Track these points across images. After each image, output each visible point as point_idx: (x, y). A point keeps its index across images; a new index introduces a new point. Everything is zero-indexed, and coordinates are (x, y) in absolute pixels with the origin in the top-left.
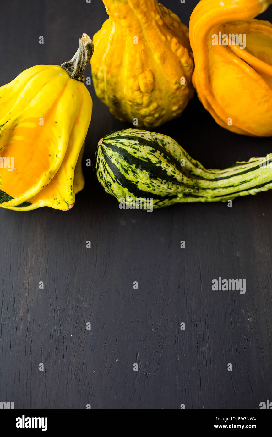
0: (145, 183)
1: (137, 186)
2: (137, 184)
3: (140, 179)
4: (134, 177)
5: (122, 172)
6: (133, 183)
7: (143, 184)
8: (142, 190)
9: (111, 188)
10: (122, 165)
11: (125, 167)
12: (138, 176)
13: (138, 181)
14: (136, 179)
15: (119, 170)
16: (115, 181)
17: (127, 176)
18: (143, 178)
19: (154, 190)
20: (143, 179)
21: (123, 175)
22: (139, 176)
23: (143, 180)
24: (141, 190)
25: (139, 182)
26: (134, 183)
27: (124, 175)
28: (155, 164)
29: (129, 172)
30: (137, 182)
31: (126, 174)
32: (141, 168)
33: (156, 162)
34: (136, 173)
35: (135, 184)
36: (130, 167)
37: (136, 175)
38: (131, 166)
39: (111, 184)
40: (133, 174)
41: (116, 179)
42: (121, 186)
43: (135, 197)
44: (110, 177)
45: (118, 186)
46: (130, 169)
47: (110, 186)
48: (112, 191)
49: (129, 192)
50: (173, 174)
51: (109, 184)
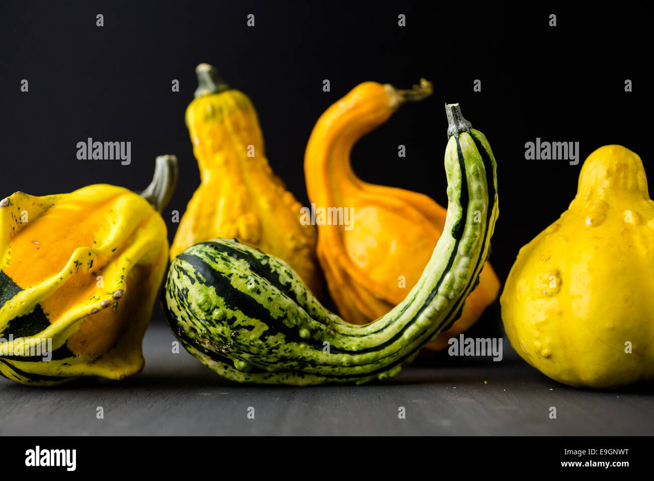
0: (243, 276)
1: (230, 281)
2: (230, 279)
3: (235, 268)
4: (225, 266)
5: (207, 260)
6: (223, 275)
7: (240, 277)
8: (239, 289)
9: (187, 301)
10: (206, 253)
11: (211, 255)
12: (231, 265)
13: (232, 272)
14: (229, 269)
15: (202, 259)
16: (195, 279)
17: (214, 265)
18: (239, 266)
19: (258, 292)
20: (240, 268)
21: (208, 264)
22: (233, 264)
23: (239, 270)
24: (237, 289)
25: (233, 275)
26: (226, 275)
27: (210, 264)
28: (260, 260)
29: (217, 260)
30: (231, 275)
31: (212, 262)
32: (236, 257)
33: (261, 256)
34: (229, 261)
35: (227, 278)
36: (219, 254)
37: (228, 263)
38: (221, 253)
39: (188, 291)
40: (223, 262)
41: (196, 273)
42: (203, 284)
43: (226, 306)
44: (187, 277)
45: (198, 289)
46: (219, 256)
47: (186, 296)
48: (189, 305)
49: (217, 294)
50: (289, 280)
51: (185, 292)
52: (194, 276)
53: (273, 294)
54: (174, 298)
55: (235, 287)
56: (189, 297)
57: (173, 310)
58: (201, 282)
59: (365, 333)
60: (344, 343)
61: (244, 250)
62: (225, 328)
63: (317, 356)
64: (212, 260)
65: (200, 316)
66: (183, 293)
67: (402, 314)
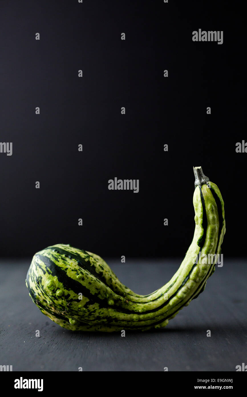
0: (74, 269)
1: (66, 273)
3: (69, 265)
4: (63, 263)
5: (53, 260)
6: (62, 269)
7: (72, 270)
8: (71, 278)
9: (41, 284)
10: (52, 255)
11: (55, 256)
12: (67, 263)
13: (67, 267)
14: (66, 265)
15: (50, 259)
16: (46, 271)
17: (57, 263)
18: (72, 264)
19: (83, 279)
21: (53, 262)
22: (68, 262)
23: (72, 266)
25: (68, 269)
26: (64, 269)
28: (84, 258)
29: (59, 259)
30: (67, 269)
31: (56, 261)
32: (70, 257)
33: (85, 256)
34: (66, 261)
35: (65, 271)
36: (60, 256)
39: (41, 278)
40: (62, 261)
41: (46, 268)
42: (51, 275)
43: (64, 288)
44: (41, 270)
45: (48, 277)
46: (60, 257)
47: (41, 281)
48: (43, 287)
49: (59, 281)
50: (101, 271)
51: (40, 279)
52: (45, 269)
53: (92, 280)
54: (33, 282)
55: (69, 276)
56: (42, 282)
57: (33, 289)
58: (49, 273)
59: (147, 301)
60: (134, 308)
61: (75, 252)
62: (63, 301)
63: (118, 316)
64: (56, 260)
65: (49, 293)
66: (39, 279)
67: (168, 290)
